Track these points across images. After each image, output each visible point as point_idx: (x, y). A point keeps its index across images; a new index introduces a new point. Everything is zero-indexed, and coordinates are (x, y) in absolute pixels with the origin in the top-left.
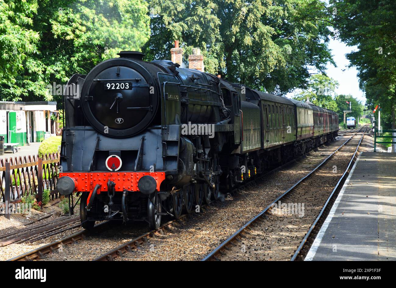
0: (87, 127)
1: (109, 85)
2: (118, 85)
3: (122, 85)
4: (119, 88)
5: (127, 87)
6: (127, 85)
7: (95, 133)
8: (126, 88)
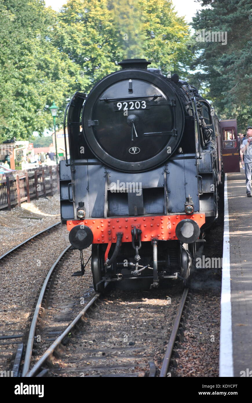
0: (91, 161)
1: (119, 105)
2: (131, 104)
3: (138, 104)
4: (133, 108)
5: (144, 106)
6: (143, 103)
7: (101, 168)
8: (142, 107)
